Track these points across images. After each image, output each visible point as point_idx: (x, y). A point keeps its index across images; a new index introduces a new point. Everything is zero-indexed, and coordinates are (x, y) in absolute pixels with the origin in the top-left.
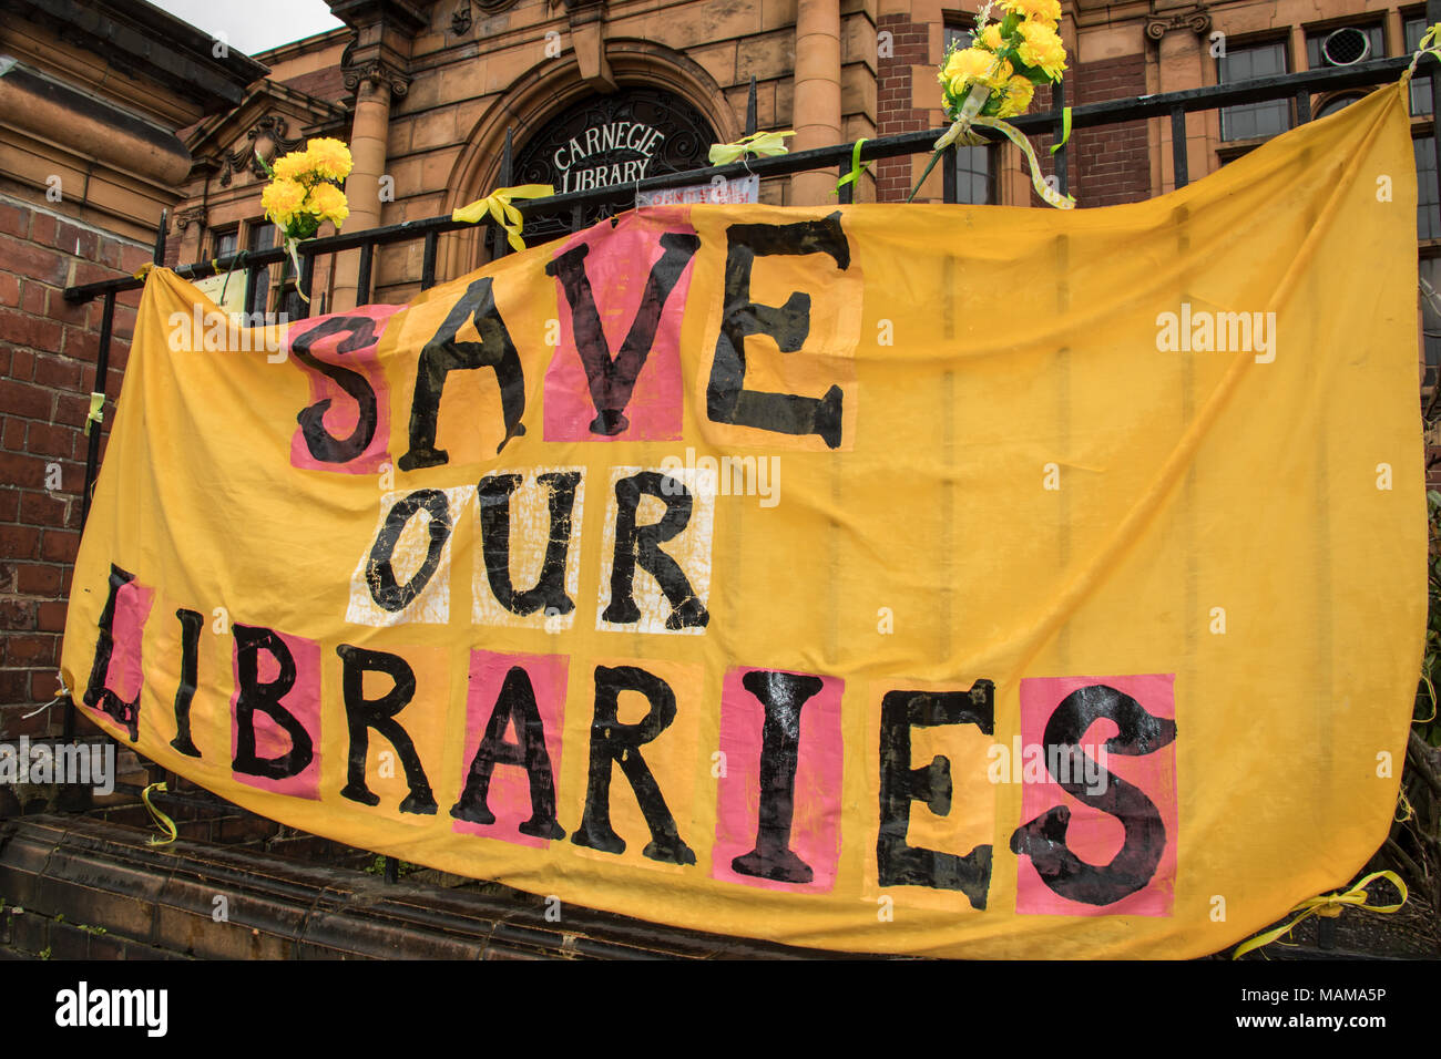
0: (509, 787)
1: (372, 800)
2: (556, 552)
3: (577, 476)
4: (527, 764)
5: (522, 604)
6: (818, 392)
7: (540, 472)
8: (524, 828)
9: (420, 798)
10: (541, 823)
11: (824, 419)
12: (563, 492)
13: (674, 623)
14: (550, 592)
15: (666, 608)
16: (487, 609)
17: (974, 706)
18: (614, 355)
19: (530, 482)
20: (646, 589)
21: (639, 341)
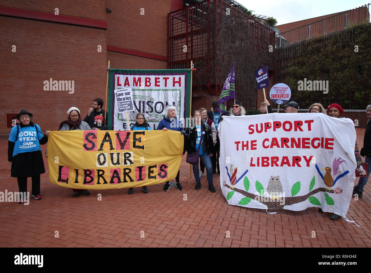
0: (116, 180)
1: (100, 184)
2: (118, 159)
3: (120, 153)
4: (117, 177)
5: (115, 164)
6: (142, 146)
7: (116, 153)
8: (118, 183)
9: (105, 182)
10: (120, 182)
11: (143, 147)
12: (118, 154)
13: (130, 164)
14: (118, 163)
15: (130, 163)
16: (112, 165)
17: (155, 166)
18: (122, 142)
19: (115, 154)
20: (128, 162)
21: (125, 141)
